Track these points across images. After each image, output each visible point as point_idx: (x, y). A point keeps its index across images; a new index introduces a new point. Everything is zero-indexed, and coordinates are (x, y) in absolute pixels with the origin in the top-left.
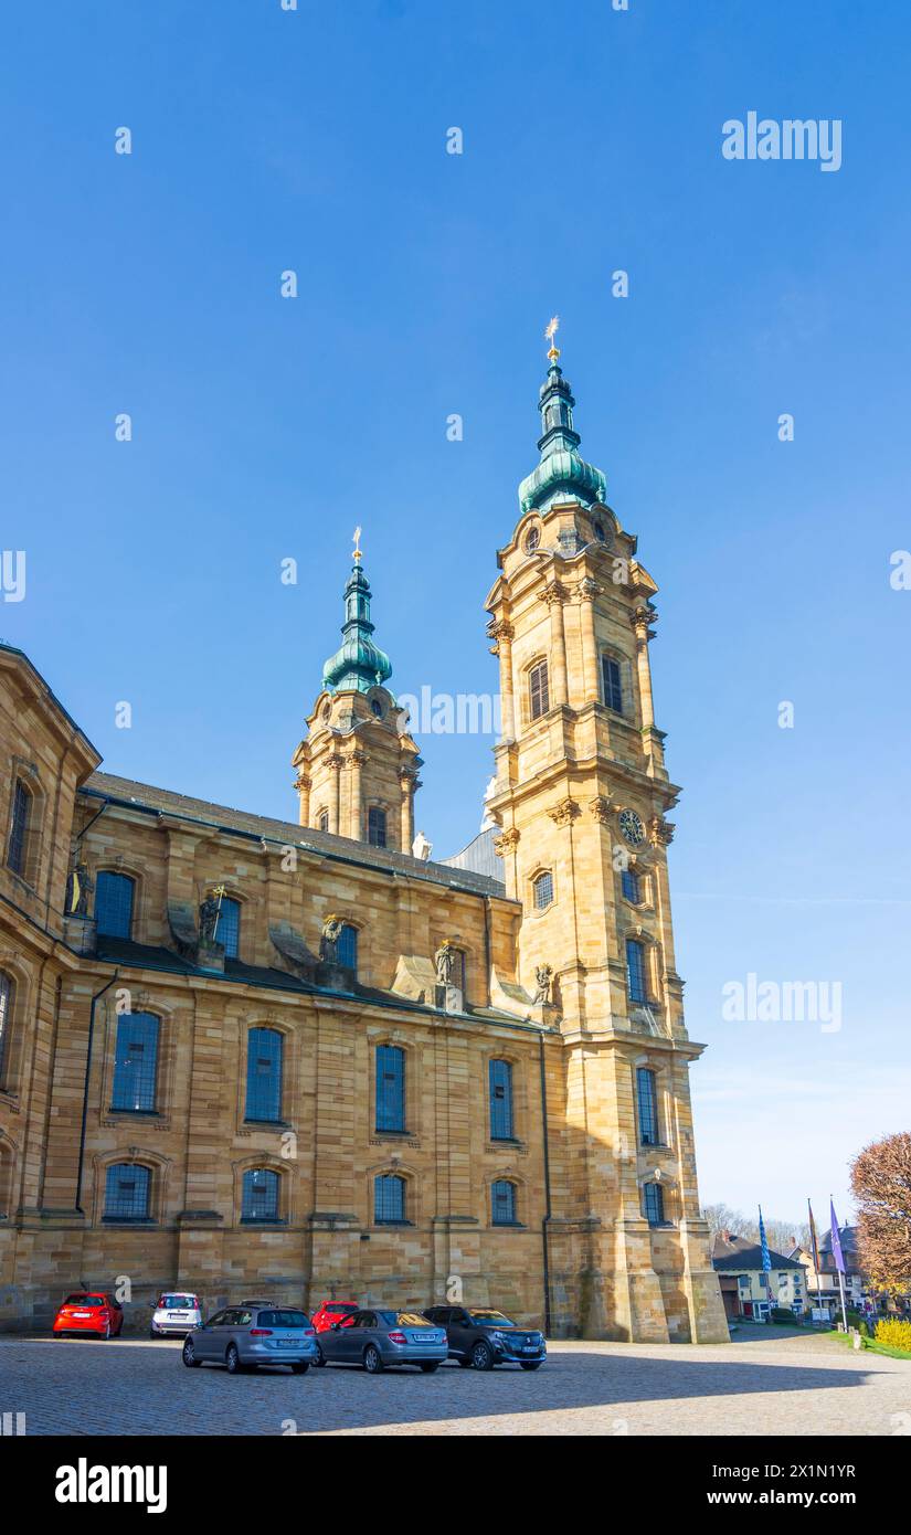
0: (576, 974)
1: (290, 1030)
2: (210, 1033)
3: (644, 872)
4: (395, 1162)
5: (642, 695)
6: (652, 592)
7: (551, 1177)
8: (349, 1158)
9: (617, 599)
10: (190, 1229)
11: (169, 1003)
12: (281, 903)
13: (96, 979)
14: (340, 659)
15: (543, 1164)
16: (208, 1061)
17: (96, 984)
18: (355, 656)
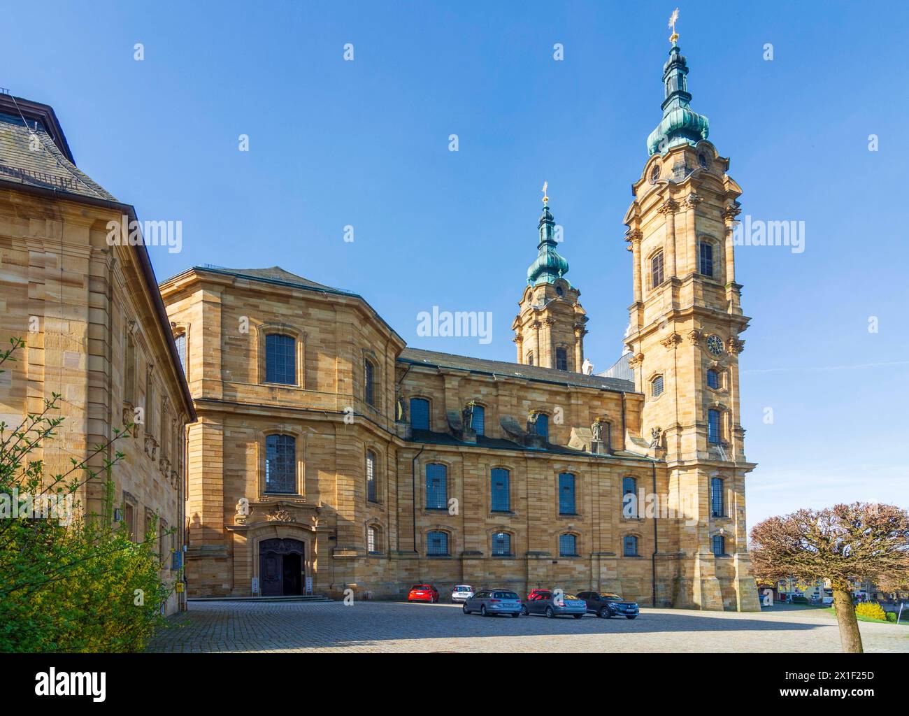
0: (676, 430)
1: (512, 469)
2: (471, 472)
4: (570, 528)
5: (727, 264)
6: (738, 195)
7: (658, 534)
8: (545, 527)
9: (712, 203)
10: (468, 559)
11: (449, 459)
12: (506, 406)
13: (413, 450)
14: (537, 265)
15: (653, 527)
16: (471, 485)
17: (414, 453)
18: (546, 262)
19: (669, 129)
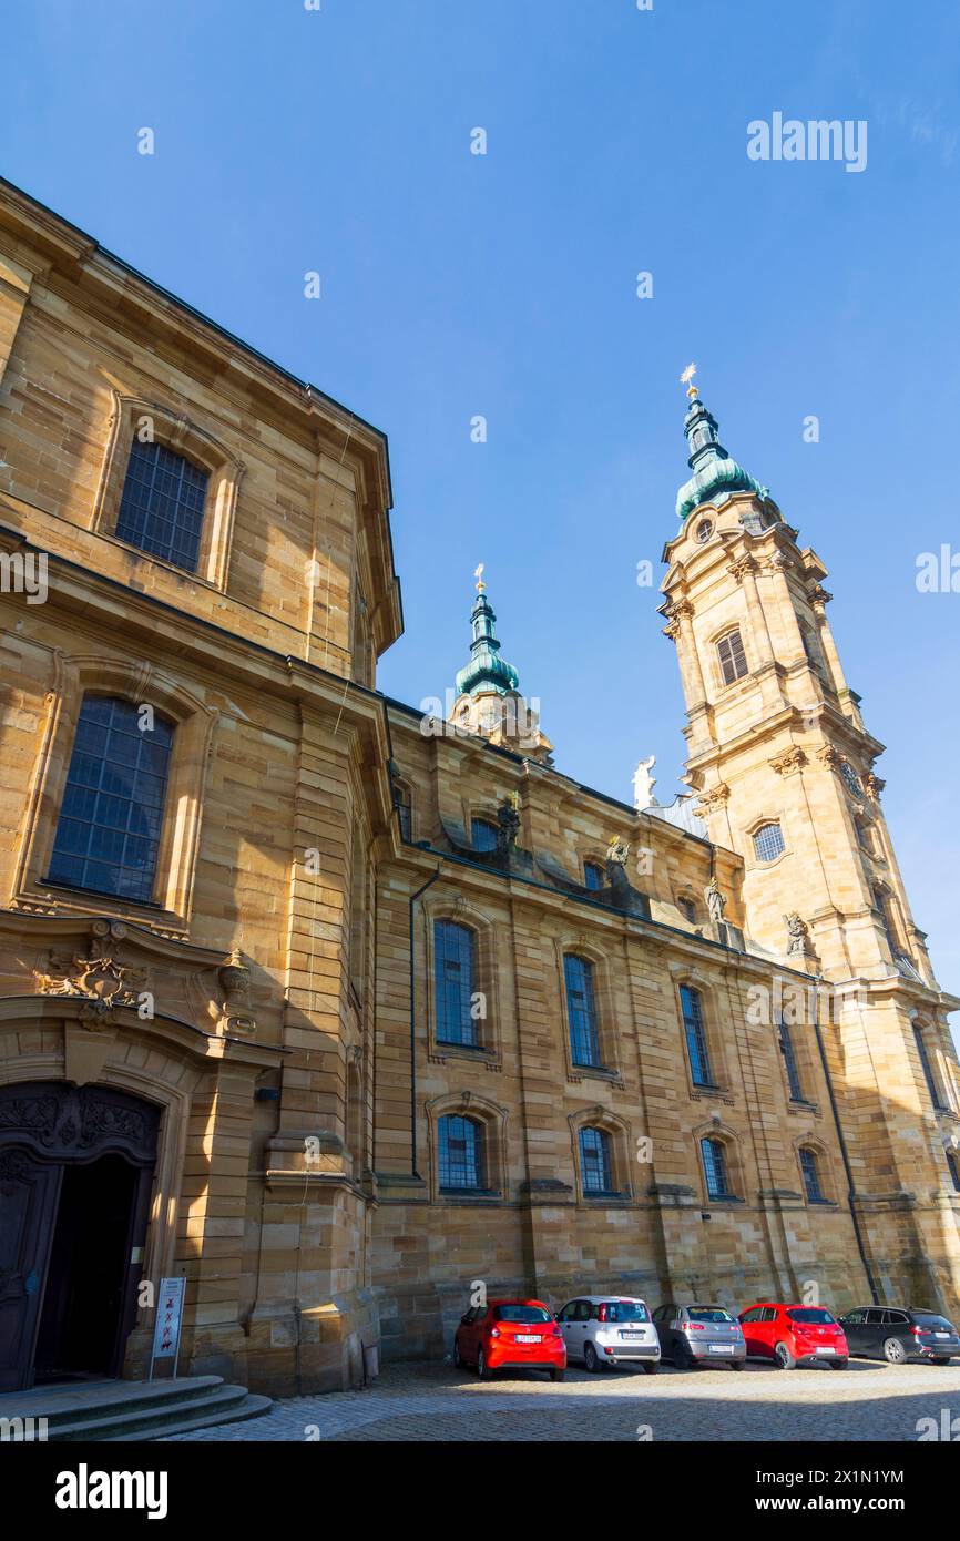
0: (835, 920)
1: (600, 958)
2: (531, 953)
3: (868, 824)
4: (716, 1121)
5: (831, 663)
7: (847, 1145)
8: (674, 1115)
10: (542, 1204)
11: (488, 914)
12: (542, 832)
13: (414, 874)
15: (834, 1128)
16: (532, 987)
17: (412, 882)
19: (715, 481)
